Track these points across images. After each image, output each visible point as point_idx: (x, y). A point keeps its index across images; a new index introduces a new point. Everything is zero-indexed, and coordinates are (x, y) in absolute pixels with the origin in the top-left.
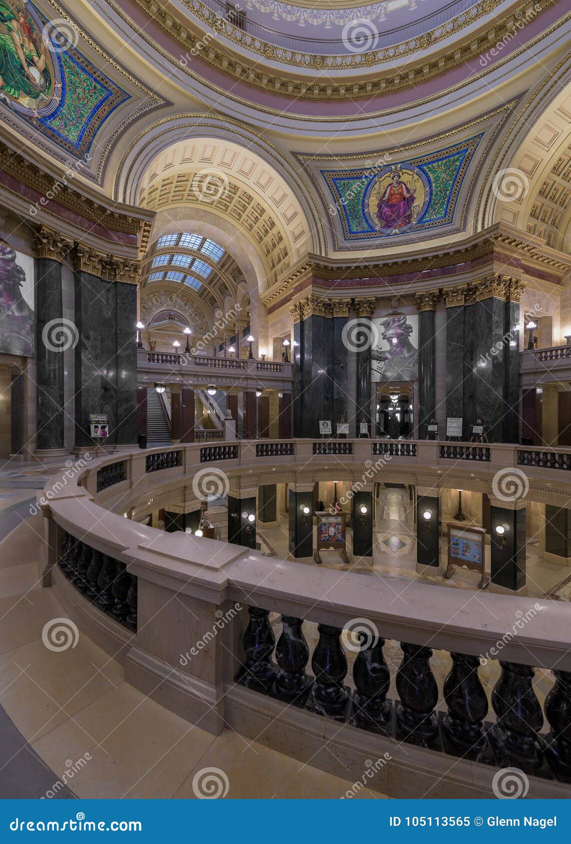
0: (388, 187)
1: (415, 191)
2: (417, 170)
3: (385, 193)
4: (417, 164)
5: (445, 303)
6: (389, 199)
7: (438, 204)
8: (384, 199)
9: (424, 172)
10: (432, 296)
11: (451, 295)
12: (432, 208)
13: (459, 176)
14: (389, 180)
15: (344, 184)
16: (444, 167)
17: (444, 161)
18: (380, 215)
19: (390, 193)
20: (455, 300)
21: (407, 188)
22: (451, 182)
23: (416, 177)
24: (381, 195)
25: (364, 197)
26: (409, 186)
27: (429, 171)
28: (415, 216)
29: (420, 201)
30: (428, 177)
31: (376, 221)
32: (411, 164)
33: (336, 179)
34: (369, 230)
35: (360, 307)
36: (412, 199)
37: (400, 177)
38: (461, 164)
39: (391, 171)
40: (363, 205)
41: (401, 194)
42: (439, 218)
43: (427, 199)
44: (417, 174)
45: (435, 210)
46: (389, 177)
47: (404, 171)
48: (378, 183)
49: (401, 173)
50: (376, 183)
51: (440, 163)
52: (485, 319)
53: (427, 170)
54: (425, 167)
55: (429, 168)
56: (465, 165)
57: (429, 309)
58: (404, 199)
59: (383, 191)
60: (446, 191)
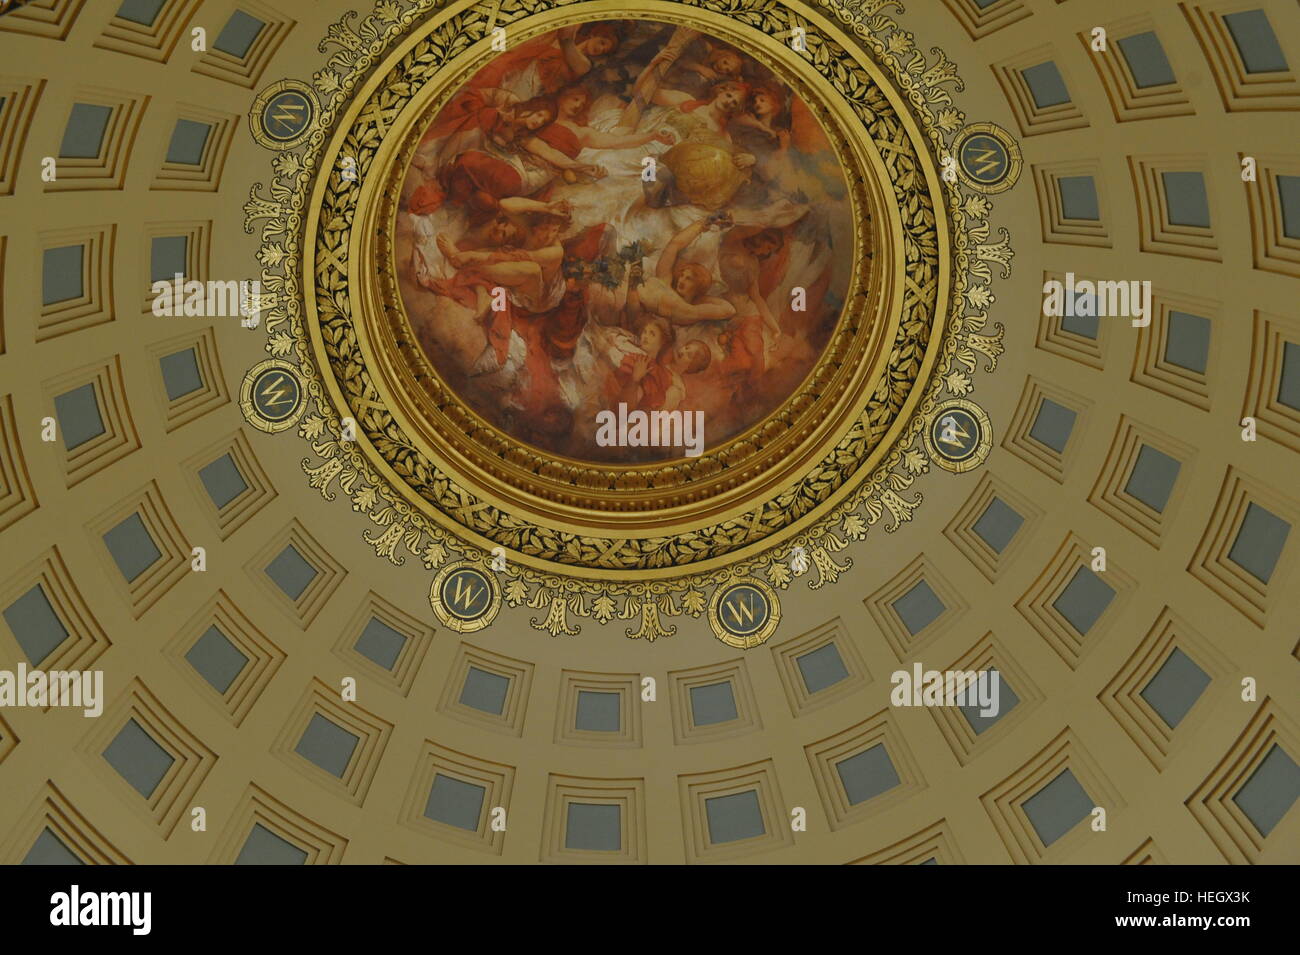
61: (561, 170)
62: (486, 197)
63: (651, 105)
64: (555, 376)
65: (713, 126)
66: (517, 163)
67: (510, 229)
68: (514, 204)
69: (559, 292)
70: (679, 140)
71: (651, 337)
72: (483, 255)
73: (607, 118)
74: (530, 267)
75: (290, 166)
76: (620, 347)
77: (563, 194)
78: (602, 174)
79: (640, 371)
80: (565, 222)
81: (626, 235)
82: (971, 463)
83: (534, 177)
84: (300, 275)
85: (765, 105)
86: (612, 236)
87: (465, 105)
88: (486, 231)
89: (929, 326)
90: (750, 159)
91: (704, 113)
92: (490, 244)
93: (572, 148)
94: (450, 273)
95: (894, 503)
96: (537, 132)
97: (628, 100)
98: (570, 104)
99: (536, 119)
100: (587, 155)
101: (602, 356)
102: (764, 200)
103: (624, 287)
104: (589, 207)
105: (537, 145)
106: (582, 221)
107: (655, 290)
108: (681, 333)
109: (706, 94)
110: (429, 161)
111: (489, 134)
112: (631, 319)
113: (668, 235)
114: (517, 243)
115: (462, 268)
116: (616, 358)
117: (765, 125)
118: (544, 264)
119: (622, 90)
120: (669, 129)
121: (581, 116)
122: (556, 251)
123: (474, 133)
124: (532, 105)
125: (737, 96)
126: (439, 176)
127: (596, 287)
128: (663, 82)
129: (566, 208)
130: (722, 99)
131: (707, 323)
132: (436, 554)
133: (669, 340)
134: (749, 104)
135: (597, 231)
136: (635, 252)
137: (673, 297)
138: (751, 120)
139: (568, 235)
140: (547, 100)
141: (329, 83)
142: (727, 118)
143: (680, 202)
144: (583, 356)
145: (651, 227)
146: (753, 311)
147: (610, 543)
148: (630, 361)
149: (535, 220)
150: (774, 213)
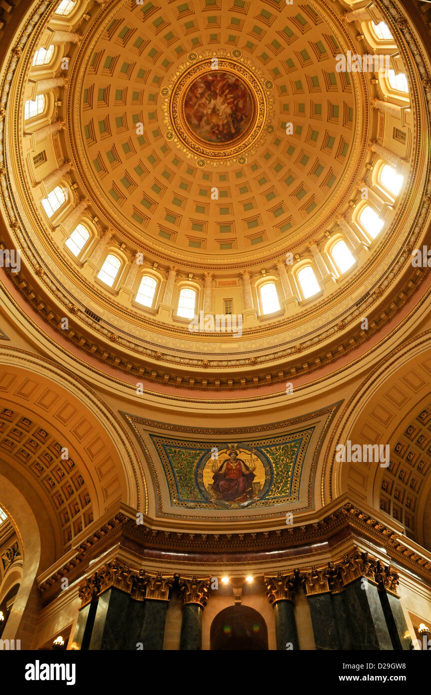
0: (224, 462)
1: (254, 469)
2: (254, 451)
3: (222, 467)
4: (255, 446)
5: (305, 592)
6: (225, 474)
7: (280, 483)
8: (221, 472)
9: (261, 452)
10: (287, 580)
11: (310, 579)
12: (275, 486)
13: (298, 459)
15: (175, 452)
16: (282, 451)
17: (282, 447)
18: (215, 487)
19: (227, 468)
20: (317, 587)
21: (246, 466)
22: (292, 464)
23: (254, 457)
24: (217, 468)
25: (198, 467)
26: (247, 464)
27: (267, 453)
28: (257, 493)
29: (260, 478)
30: (267, 458)
31: (211, 492)
32: (248, 445)
33: (167, 445)
34: (202, 500)
35: (186, 589)
36: (253, 476)
37: (237, 455)
38: (299, 450)
39: (228, 448)
40: (196, 474)
41: (240, 470)
42: (283, 497)
43: (269, 477)
44: (255, 455)
45: (278, 488)
46: (226, 453)
47: (241, 450)
49: (238, 452)
50: (211, 456)
51: (278, 447)
52: (360, 608)
53: (265, 452)
54: (263, 450)
55: (267, 450)
56: (302, 451)
57: (284, 598)
58: (243, 475)
59: (219, 465)
60: (288, 472)
61: (227, 100)
62: (231, 89)
63: (226, 117)
65: (219, 123)
66: (232, 96)
67: (225, 88)
68: (227, 91)
69: (212, 88)
70: (220, 117)
71: (198, 96)
72: (224, 82)
73: (229, 111)
74: (218, 87)
75: (262, 80)
76: (200, 91)
77: (224, 98)
78: (223, 104)
79: (195, 91)
80: (220, 96)
81: (213, 102)
82: (165, 135)
83: (229, 96)
84: (249, 69)
85: (217, 132)
86: (214, 99)
87: (244, 96)
88: (227, 85)
89: (186, 142)
90: (212, 125)
91: (221, 123)
92: (225, 84)
93: (229, 104)
95: (166, 121)
96: (233, 101)
97: (229, 115)
98: (234, 108)
99: (235, 102)
100: (226, 105)
101: (201, 88)
102: (205, 122)
103: (207, 97)
104: (220, 100)
105: (232, 100)
106: (219, 98)
107: (204, 100)
108: (196, 100)
109: (223, 125)
110: (241, 86)
111: (238, 95)
112: (202, 95)
113: (209, 107)
114: (222, 87)
115: (225, 79)
116: (199, 89)
117: (214, 130)
119: (231, 115)
120: (222, 117)
121: (231, 108)
122: (217, 92)
123: (240, 94)
124: (238, 103)
125: (220, 129)
126: (238, 86)
127: (209, 93)
128: (228, 121)
129: (222, 97)
130: (221, 126)
131: (195, 104)
133: (197, 97)
134: (218, 130)
135: (216, 99)
136: (210, 101)
137: (201, 102)
138: (216, 128)
139: (218, 95)
140: (237, 106)
141: (268, 93)
142: (218, 126)
143: (212, 112)
144: (202, 85)
145: (211, 106)
146: (193, 111)
147: (186, 81)
148: (198, 91)
149: (223, 92)
150: (203, 123)
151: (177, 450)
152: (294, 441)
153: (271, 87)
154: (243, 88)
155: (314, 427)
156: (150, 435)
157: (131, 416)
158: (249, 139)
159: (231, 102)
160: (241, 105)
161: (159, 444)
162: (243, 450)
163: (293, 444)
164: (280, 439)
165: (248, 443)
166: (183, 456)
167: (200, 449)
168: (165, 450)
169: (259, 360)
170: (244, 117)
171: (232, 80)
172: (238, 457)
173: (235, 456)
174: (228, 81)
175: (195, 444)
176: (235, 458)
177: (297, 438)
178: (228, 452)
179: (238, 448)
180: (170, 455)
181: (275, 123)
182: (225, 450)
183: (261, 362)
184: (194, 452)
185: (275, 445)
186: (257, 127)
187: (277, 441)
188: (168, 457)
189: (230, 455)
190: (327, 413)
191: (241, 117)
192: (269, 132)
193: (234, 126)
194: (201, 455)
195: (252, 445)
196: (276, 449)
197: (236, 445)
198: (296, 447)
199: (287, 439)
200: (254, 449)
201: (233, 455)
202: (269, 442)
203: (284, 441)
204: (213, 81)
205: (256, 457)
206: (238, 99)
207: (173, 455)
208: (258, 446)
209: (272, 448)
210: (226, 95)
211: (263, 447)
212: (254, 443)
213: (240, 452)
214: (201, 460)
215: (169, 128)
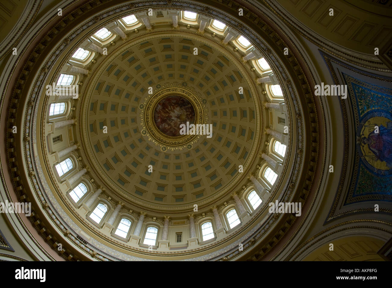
2: (362, 123)
4: (359, 122)
6: (379, 150)
9: (363, 117)
13: (368, 88)
14: (366, 146)
15: (359, 188)
16: (362, 100)
23: (366, 124)
27: (364, 112)
30: (367, 113)
32: (358, 127)
33: (354, 193)
37: (365, 138)
38: (361, 87)
39: (360, 144)
43: (383, 114)
44: (365, 123)
46: (363, 146)
47: (361, 134)
48: (366, 158)
49: (363, 136)
50: (365, 159)
51: (359, 104)
53: (363, 114)
54: (361, 116)
55: (362, 112)
56: (361, 84)
60: (378, 97)
61: (172, 110)
62: (165, 107)
63: (182, 110)
64: (160, 124)
65: (185, 115)
66: (169, 107)
67: (165, 111)
68: (167, 110)
69: (165, 118)
70: (182, 114)
71: (169, 127)
72: (162, 112)
73: (178, 108)
74: (164, 115)
75: (156, 91)
76: (167, 126)
77: (171, 111)
78: (175, 112)
79: (167, 129)
80: (169, 114)
81: (173, 118)
82: (189, 150)
83: (170, 109)
84: (150, 99)
85: (190, 115)
86: (172, 117)
88: (163, 110)
90: (186, 119)
91: (186, 113)
94: (158, 111)
95: (181, 148)
97: (181, 108)
98: (176, 105)
99: (173, 104)
100: (175, 110)
101: (165, 126)
103: (170, 122)
104: (172, 114)
105: (172, 106)
106: (171, 115)
107: (172, 124)
108: (172, 128)
109: (187, 112)
110: (163, 101)
112: (169, 125)
113: (176, 120)
114: (165, 113)
115: (159, 111)
116: (166, 127)
117: (189, 117)
118: (166, 116)
119: (181, 107)
120: (182, 112)
121: (176, 107)
122: (167, 115)
123: (168, 102)
125: (189, 113)
127: (168, 120)
128: (184, 109)
130: (188, 113)
131: (174, 129)
132: (144, 128)
133: (171, 128)
134: (189, 115)
135: (171, 116)
136: (173, 120)
137: (173, 125)
138: (189, 116)
139: (169, 115)
140: (175, 104)
141: (163, 87)
142: (187, 115)
143: (179, 119)
144: (163, 125)
145: (175, 119)
147: (158, 136)
148: (167, 127)
149: (167, 112)
151: (358, 186)
152: (354, 90)
153: (160, 85)
154: (164, 100)
155: (343, 73)
156: (344, 205)
157: (328, 217)
158: (191, 97)
159: (173, 107)
160: (174, 101)
161: (351, 199)
162: (362, 131)
163: (356, 91)
164: (353, 101)
165: (356, 127)
166: (363, 182)
167: (359, 167)
168: (357, 196)
169: (298, 112)
170: (181, 99)
171: (160, 107)
172: (367, 137)
173: (366, 139)
174: (161, 110)
175: (355, 171)
176: (367, 140)
177: (352, 88)
178: (363, 144)
179: (360, 136)
180: (361, 192)
181: (181, 81)
182: (361, 147)
183: (299, 110)
184: (361, 172)
185: (358, 105)
186: (183, 93)
187: (354, 103)
188: (362, 195)
189: (365, 144)
190: (330, 62)
191: (181, 101)
192: (186, 85)
193: (187, 105)
194: (363, 167)
195: (358, 125)
196: (361, 105)
197: (357, 137)
198: (359, 88)
199: (353, 96)
200: (361, 123)
201: (365, 141)
202: (355, 110)
203: (355, 98)
204: (161, 118)
205: (367, 122)
206: (171, 103)
207: (361, 190)
208: (358, 119)
209: (360, 108)
210: (169, 110)
211: (359, 115)
212: (356, 122)
213: (363, 135)
214: (367, 168)
215: (185, 147)
